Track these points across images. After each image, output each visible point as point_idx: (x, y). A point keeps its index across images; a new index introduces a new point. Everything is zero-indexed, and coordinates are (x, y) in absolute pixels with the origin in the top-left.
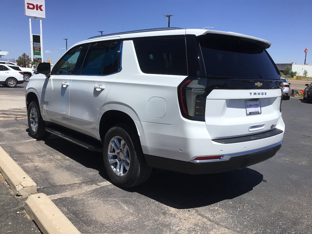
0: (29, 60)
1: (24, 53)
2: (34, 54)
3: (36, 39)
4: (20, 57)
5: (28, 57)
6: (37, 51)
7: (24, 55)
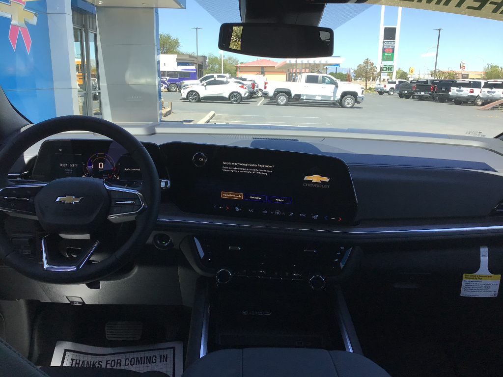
0: (373, 68)
1: (368, 59)
2: (383, 60)
3: (390, 34)
4: (360, 66)
5: (373, 64)
6: (388, 53)
7: (367, 62)
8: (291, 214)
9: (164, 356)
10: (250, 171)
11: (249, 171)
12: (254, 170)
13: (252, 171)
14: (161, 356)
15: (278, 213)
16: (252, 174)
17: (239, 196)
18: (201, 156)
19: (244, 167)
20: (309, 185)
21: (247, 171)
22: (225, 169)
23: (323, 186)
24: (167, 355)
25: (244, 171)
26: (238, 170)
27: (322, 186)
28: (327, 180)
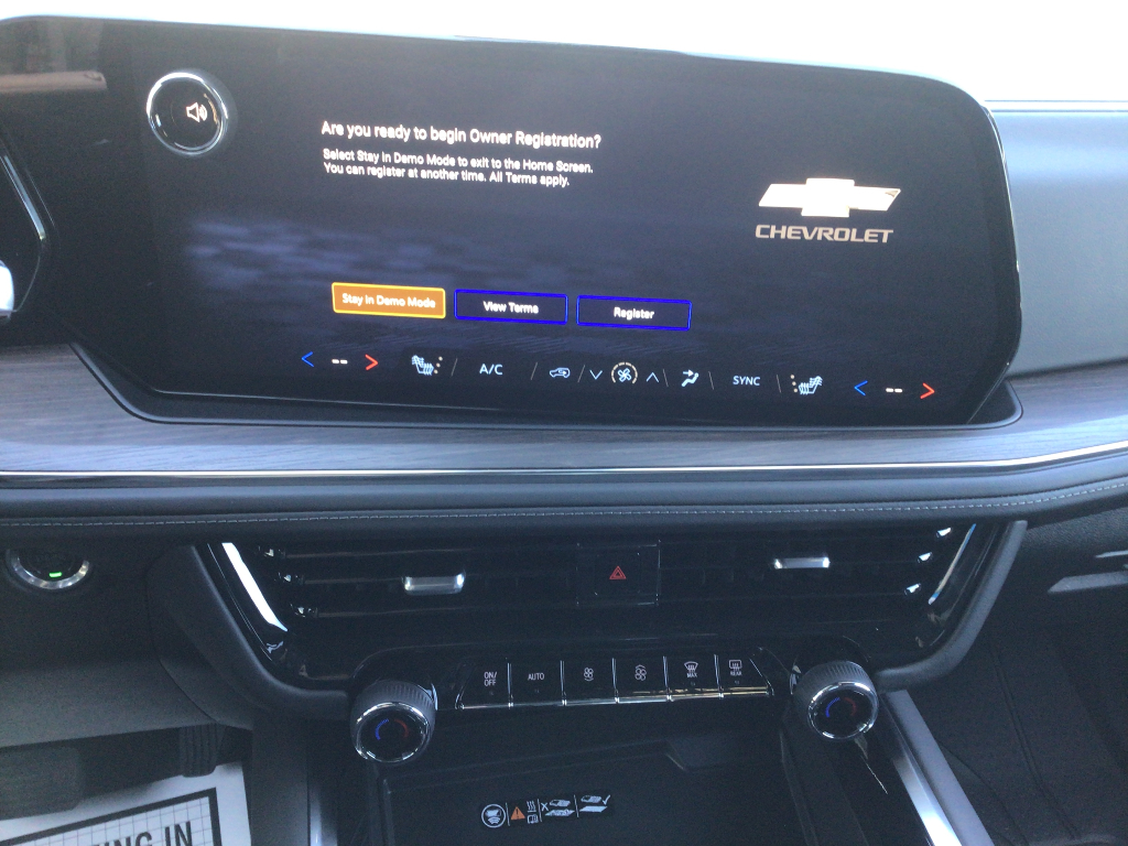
8: (691, 377)
9: (178, 828)
10: (477, 170)
11: (470, 169)
12: (496, 164)
13: (487, 172)
14: (167, 829)
15: (624, 375)
16: (489, 185)
17: (426, 303)
18: (192, 92)
19: (441, 149)
20: (788, 232)
21: (457, 168)
22: (337, 162)
23: (860, 235)
24: (188, 824)
25: (442, 170)
26: (407, 167)
27: (851, 235)
28: (880, 199)
